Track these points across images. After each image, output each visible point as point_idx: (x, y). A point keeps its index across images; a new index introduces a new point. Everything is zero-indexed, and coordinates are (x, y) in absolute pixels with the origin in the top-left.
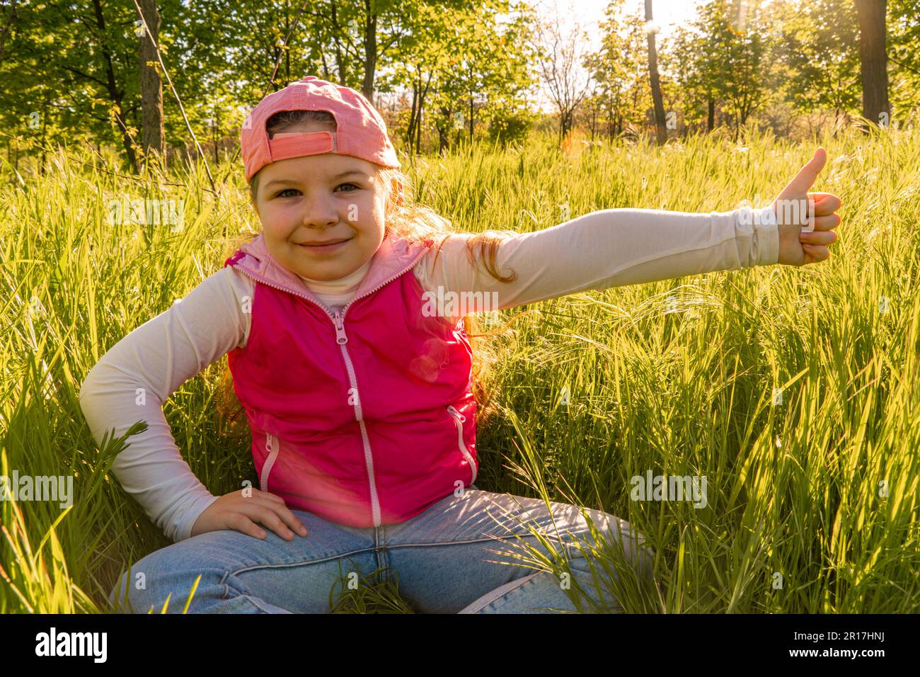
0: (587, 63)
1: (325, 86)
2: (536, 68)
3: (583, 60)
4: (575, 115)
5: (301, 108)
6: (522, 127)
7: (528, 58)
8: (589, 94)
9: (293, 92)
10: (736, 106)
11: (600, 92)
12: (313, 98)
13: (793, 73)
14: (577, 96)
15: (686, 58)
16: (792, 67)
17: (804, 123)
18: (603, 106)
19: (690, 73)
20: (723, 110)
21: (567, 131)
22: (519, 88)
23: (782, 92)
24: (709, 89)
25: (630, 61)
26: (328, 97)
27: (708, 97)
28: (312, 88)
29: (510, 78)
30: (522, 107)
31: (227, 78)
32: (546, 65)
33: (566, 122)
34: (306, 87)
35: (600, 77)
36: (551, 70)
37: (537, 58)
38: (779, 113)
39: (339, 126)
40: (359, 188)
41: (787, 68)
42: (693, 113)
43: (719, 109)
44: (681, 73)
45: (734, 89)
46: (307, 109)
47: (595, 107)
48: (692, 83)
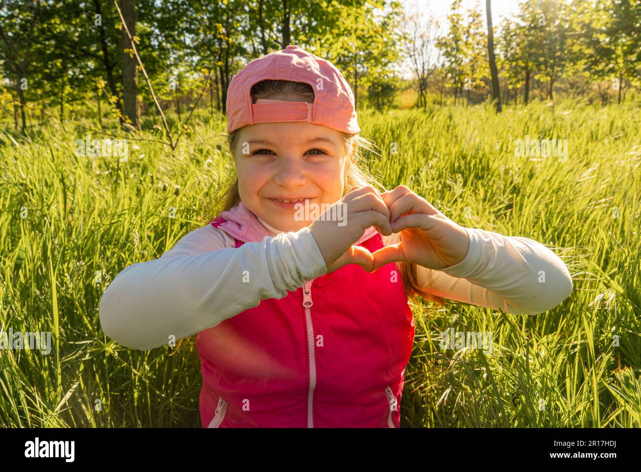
0: (439, 44)
1: (306, 58)
2: (403, 48)
3: (436, 42)
4: (428, 80)
5: (284, 79)
6: (392, 90)
7: (396, 41)
8: (439, 65)
9: (278, 62)
10: (547, 75)
11: (447, 64)
12: (296, 69)
13: (589, 51)
14: (431, 67)
15: (510, 40)
16: (588, 48)
17: (595, 87)
18: (450, 75)
19: (513, 51)
20: (536, 77)
21: (424, 92)
22: (389, 62)
23: (581, 65)
24: (527, 63)
25: (468, 43)
26: (309, 69)
27: (526, 68)
28: (296, 60)
29: (384, 55)
30: (391, 75)
31: (187, 54)
32: (409, 45)
33: (423, 85)
34: (290, 58)
35: (448, 54)
36: (412, 49)
37: (403, 41)
38: (577, 79)
39: (316, 98)
40: (325, 154)
41: (584, 47)
42: (514, 80)
43: (533, 77)
44: (507, 51)
45: (545, 63)
46: (290, 80)
47: (444, 75)
48: (514, 58)
